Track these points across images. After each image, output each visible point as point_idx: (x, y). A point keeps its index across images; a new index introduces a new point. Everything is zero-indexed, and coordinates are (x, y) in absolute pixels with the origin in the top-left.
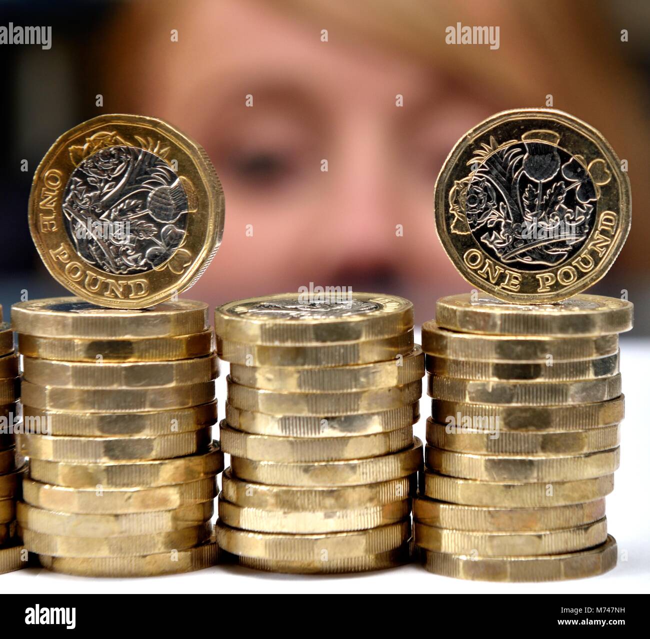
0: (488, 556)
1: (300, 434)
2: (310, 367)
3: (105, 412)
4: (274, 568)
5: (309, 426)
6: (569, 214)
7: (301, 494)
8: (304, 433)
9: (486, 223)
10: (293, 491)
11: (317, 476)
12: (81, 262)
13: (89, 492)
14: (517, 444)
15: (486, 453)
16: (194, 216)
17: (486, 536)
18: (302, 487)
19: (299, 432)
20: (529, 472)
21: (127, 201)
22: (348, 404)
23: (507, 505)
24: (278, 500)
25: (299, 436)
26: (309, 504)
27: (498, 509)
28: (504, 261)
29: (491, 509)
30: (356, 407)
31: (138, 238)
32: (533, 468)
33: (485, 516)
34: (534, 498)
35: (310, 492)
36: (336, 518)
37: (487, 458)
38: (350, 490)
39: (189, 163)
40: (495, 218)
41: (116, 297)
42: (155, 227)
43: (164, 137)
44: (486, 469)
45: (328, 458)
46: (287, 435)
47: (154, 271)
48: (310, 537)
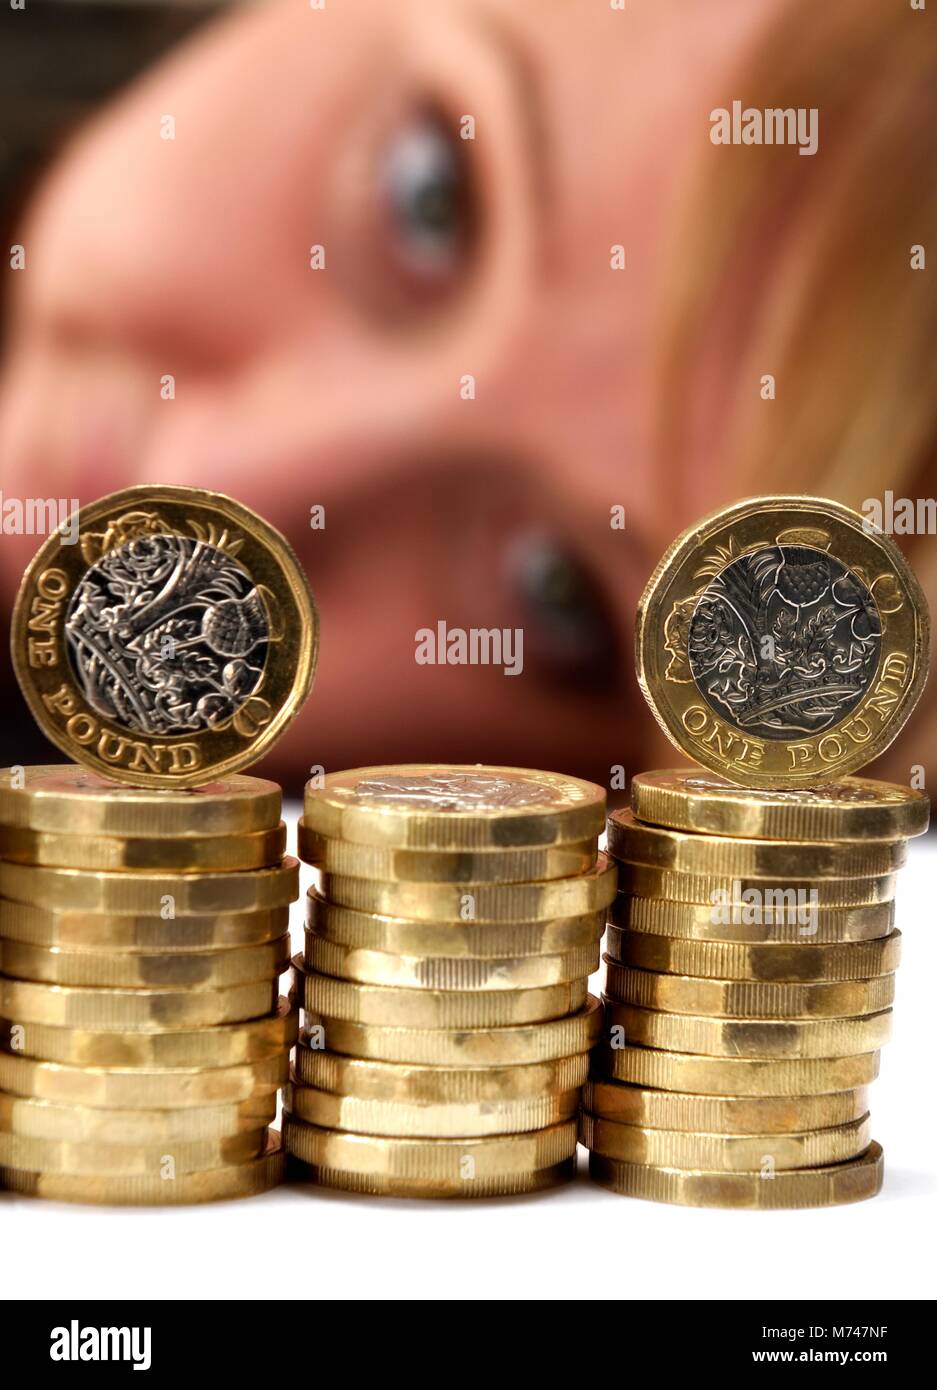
0: (727, 1170)
1: (451, 985)
2: (478, 883)
3: (151, 950)
4: (385, 1190)
5: (465, 974)
6: (840, 657)
7: (449, 1078)
8: (457, 984)
9: (718, 666)
10: (437, 1073)
11: (474, 1050)
12: (94, 714)
13: (124, 1075)
14: (772, 999)
15: (724, 1015)
16: (277, 647)
17: (722, 1140)
18: (451, 1066)
19: (448, 982)
20: (789, 1043)
21: (170, 623)
22: (528, 939)
23: (755, 1094)
24: (413, 1087)
25: (448, 988)
26: (460, 1093)
27: (741, 1099)
28: (741, 724)
29: (730, 1099)
30: (538, 945)
31: (187, 679)
32: (795, 1037)
33: (721, 1110)
34: (795, 1083)
35: (463, 1074)
36: (496, 1114)
37: (726, 1021)
38: (521, 1071)
39: (274, 565)
40: (729, 660)
41: (148, 770)
42: (214, 662)
43: (234, 523)
44: (725, 1038)
45: (490, 1022)
46: (430, 986)
47: (211, 731)
48: (459, 1143)
